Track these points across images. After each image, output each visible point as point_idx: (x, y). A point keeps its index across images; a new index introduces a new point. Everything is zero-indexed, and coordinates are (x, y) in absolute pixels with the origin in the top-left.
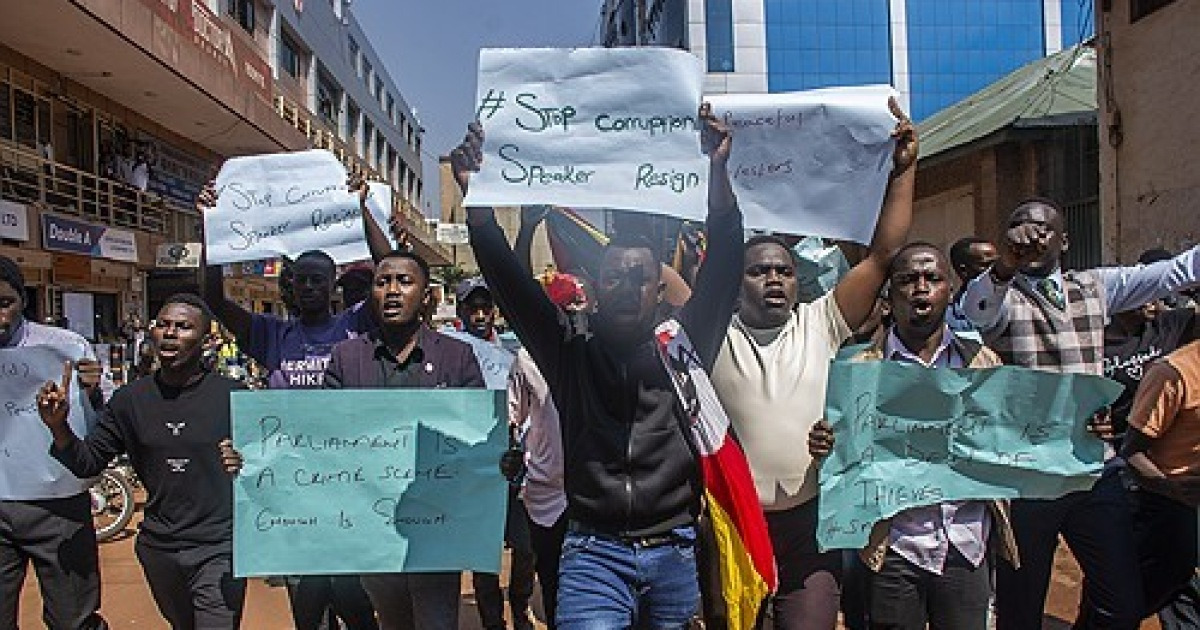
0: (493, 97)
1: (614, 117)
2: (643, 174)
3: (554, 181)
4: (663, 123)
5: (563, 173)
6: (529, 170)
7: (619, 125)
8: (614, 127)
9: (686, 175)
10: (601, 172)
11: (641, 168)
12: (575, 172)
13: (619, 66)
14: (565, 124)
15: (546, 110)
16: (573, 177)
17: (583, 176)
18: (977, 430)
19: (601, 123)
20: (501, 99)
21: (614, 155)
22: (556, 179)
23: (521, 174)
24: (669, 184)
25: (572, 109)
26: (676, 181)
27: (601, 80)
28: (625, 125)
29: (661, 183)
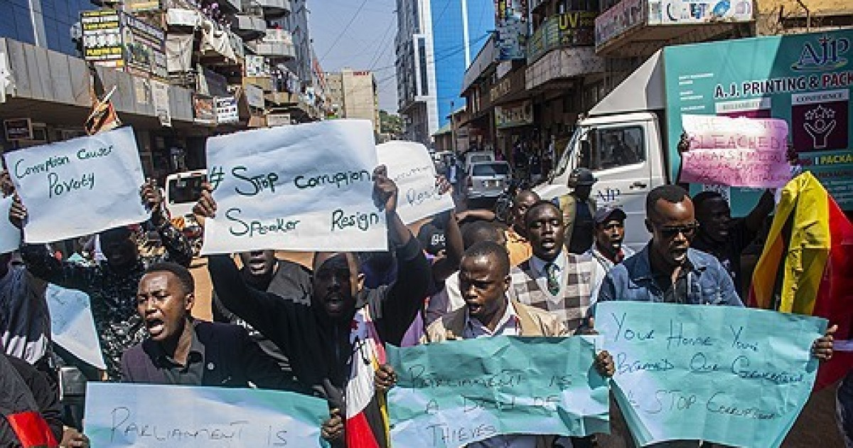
0: (216, 172)
1: (308, 177)
2: (336, 219)
3: (269, 232)
4: (345, 177)
5: (276, 224)
6: (249, 225)
7: (312, 183)
8: (309, 185)
9: (369, 215)
10: (304, 220)
11: (334, 214)
12: (285, 223)
13: (306, 138)
14: (272, 186)
15: (256, 178)
16: (284, 227)
17: (291, 225)
18: (514, 382)
19: (299, 182)
20: (221, 173)
21: (313, 206)
22: (270, 230)
23: (245, 229)
24: (357, 224)
25: (275, 175)
26: (361, 221)
27: (293, 150)
28: (317, 182)
29: (351, 224)
